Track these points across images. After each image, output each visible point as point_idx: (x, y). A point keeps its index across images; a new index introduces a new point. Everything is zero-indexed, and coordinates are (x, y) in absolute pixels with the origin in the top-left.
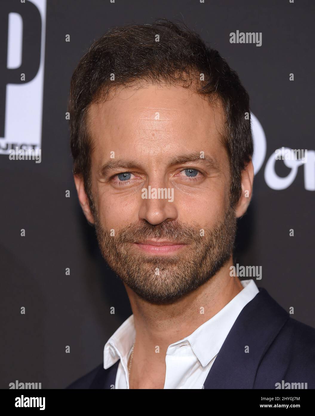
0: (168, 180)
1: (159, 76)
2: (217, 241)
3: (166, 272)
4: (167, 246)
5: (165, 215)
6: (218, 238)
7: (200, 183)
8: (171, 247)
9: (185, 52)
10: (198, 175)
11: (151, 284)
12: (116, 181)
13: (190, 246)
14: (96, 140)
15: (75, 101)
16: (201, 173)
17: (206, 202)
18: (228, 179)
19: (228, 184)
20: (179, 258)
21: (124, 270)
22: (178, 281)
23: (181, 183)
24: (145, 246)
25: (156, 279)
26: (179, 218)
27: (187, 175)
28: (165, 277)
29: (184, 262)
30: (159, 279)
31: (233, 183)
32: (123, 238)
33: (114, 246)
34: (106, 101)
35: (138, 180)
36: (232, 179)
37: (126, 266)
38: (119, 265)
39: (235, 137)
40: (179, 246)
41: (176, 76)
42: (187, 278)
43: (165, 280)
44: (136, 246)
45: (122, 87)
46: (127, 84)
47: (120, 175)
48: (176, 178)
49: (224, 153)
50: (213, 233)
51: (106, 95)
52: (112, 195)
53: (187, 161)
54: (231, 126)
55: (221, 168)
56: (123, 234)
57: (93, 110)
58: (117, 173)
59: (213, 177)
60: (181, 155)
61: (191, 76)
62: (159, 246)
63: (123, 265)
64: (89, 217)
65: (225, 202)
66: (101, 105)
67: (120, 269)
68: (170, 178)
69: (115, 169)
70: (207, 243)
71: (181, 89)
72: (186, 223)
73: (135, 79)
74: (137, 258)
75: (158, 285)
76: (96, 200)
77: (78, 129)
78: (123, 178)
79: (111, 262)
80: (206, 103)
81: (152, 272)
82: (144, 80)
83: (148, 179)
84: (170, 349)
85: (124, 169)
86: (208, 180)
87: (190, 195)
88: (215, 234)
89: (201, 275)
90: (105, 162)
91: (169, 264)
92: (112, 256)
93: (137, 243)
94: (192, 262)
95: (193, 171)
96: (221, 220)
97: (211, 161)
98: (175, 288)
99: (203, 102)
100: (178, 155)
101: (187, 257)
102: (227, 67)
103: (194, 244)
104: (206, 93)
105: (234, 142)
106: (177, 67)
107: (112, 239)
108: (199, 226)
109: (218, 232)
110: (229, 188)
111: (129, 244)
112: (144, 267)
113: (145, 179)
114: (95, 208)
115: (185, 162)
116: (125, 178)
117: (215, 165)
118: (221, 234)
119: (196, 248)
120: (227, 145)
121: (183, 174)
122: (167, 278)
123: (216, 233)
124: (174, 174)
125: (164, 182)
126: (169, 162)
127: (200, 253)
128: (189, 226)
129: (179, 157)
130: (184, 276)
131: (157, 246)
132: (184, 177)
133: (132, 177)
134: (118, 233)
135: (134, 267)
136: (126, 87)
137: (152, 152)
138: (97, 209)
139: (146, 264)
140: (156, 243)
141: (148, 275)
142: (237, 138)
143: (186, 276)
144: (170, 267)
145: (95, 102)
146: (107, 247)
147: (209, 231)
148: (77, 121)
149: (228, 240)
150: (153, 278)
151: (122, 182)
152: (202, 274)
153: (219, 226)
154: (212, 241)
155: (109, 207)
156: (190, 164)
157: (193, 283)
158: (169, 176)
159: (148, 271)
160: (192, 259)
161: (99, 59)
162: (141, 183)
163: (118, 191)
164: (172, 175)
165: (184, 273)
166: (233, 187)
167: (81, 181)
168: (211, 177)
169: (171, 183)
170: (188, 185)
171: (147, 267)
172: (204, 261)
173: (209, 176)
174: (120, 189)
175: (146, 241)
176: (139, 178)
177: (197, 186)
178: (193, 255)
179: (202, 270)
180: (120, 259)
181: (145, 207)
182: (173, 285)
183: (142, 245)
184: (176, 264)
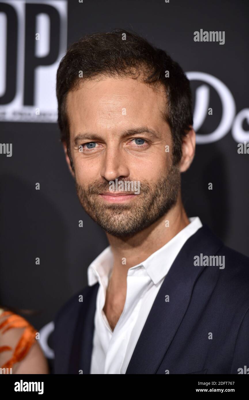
0: (122, 147)
2: (162, 191)
3: (122, 215)
4: (122, 197)
5: (118, 174)
6: (162, 189)
8: (125, 197)
11: (111, 224)
12: (86, 149)
13: (140, 196)
16: (147, 142)
17: (151, 163)
20: (131, 205)
21: (94, 214)
22: (131, 222)
23: (132, 149)
24: (106, 197)
25: (115, 221)
26: (130, 176)
27: (137, 143)
29: (135, 207)
30: (117, 221)
31: (174, 148)
32: (91, 190)
33: (86, 197)
34: (77, 90)
35: (100, 148)
36: (174, 145)
37: (95, 211)
38: (90, 210)
39: (175, 113)
40: (130, 196)
41: (127, 70)
43: (121, 221)
44: (100, 196)
45: (88, 79)
46: (91, 78)
47: (88, 144)
48: (128, 146)
49: (166, 126)
50: (158, 186)
51: (78, 86)
52: (83, 159)
53: (135, 133)
54: (171, 105)
55: (163, 137)
56: (91, 188)
59: (157, 144)
60: (130, 129)
61: (140, 70)
62: (116, 196)
63: (93, 211)
67: (91, 213)
70: (154, 193)
71: (131, 80)
72: (136, 179)
73: (97, 73)
74: (101, 205)
75: (116, 225)
78: (90, 146)
80: (150, 90)
81: (111, 216)
83: (107, 147)
84: (130, 271)
86: (152, 147)
87: (139, 158)
88: (160, 186)
89: (151, 216)
90: (76, 135)
91: (124, 210)
92: (85, 203)
93: (100, 194)
94: (142, 208)
95: (140, 141)
96: (164, 176)
97: (154, 133)
98: (129, 227)
99: (148, 89)
100: (128, 129)
101: (137, 204)
105: (174, 117)
107: (84, 191)
108: (146, 181)
109: (162, 185)
111: (96, 195)
112: (106, 212)
113: (105, 147)
115: (134, 134)
116: (92, 146)
117: (157, 136)
118: (164, 186)
119: (145, 197)
120: (168, 120)
121: (134, 143)
122: (122, 220)
124: (127, 142)
125: (118, 149)
126: (122, 134)
127: (148, 201)
130: (136, 218)
131: (114, 196)
133: (97, 145)
134: (87, 187)
135: (100, 212)
136: (91, 80)
137: (108, 127)
139: (108, 210)
140: (114, 194)
141: (109, 218)
143: (137, 218)
144: (125, 212)
145: (71, 90)
146: (82, 197)
147: (154, 184)
149: (171, 190)
150: (113, 220)
151: (89, 149)
153: (162, 180)
154: (158, 191)
156: (137, 136)
158: (123, 145)
159: (109, 215)
160: (141, 205)
162: (103, 149)
163: (87, 156)
164: (125, 144)
165: (136, 215)
168: (155, 144)
169: (124, 149)
170: (137, 151)
171: (108, 212)
172: (152, 206)
173: (153, 144)
174: (88, 155)
175: (107, 193)
176: (101, 146)
177: (144, 151)
178: (142, 202)
179: (151, 213)
180: (91, 206)
181: (104, 168)
182: (127, 225)
183: (104, 196)
184: (129, 209)
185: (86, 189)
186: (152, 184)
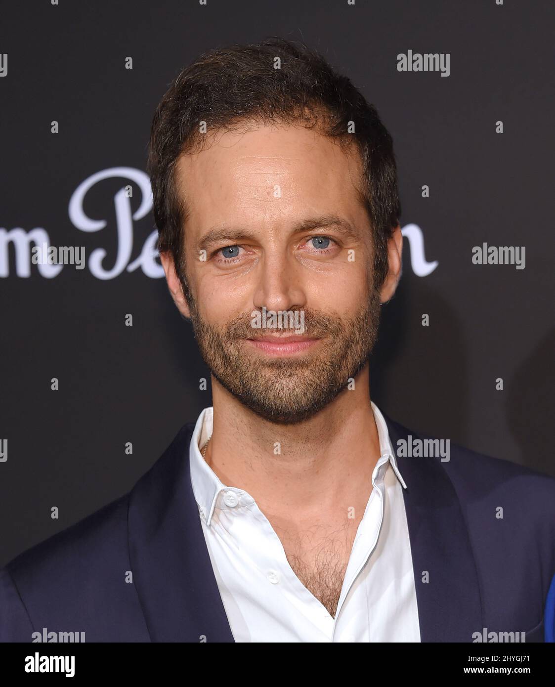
0: (291, 253)
1: (272, 114)
2: (361, 334)
3: (294, 378)
5: (289, 301)
6: (362, 331)
7: (333, 257)
9: (307, 81)
10: (331, 246)
11: (274, 395)
12: (220, 259)
13: (325, 340)
14: (191, 203)
15: (158, 153)
16: (335, 242)
18: (371, 250)
19: (371, 257)
20: (310, 358)
21: (236, 378)
22: (311, 390)
23: (309, 258)
24: (263, 345)
25: (282, 389)
26: (309, 304)
27: (315, 246)
28: (293, 386)
29: (318, 363)
30: (286, 389)
31: (376, 256)
32: (232, 332)
33: (219, 346)
34: (201, 151)
35: (250, 256)
36: (376, 250)
37: (239, 372)
38: (228, 370)
39: (377, 193)
40: (311, 342)
41: (296, 113)
42: (323, 385)
43: (294, 389)
44: (250, 343)
46: (230, 127)
47: (225, 249)
48: (300, 251)
49: (363, 215)
50: (355, 323)
51: (202, 143)
52: (216, 277)
53: (316, 227)
54: (371, 178)
55: (361, 236)
56: (233, 328)
57: (184, 164)
58: (221, 246)
59: (351, 248)
60: (308, 218)
61: (315, 113)
62: (283, 344)
64: (184, 309)
65: (367, 281)
66: (194, 157)
67: (231, 376)
68: (293, 252)
69: (219, 242)
70: (348, 337)
71: (303, 131)
72: (319, 310)
73: (240, 119)
74: (253, 360)
75: (284, 397)
76: (192, 285)
77: (164, 190)
78: (228, 254)
79: (218, 368)
80: (337, 149)
81: (274, 380)
82: (252, 120)
83: (264, 254)
85: (230, 241)
87: (322, 273)
90: (204, 233)
91: (298, 368)
92: (218, 358)
93: (251, 340)
94: (329, 364)
95: (323, 240)
96: (364, 306)
97: (348, 226)
98: (308, 400)
99: (332, 147)
100: (303, 218)
101: (321, 356)
102: (363, 100)
103: (331, 338)
104: (338, 135)
105: (377, 200)
106: (297, 101)
107: (216, 335)
109: (361, 322)
110: (373, 263)
111: (241, 342)
112: (264, 374)
113: (260, 254)
114: (192, 296)
115: (313, 228)
116: (232, 254)
117: (353, 233)
118: (365, 325)
119: (333, 343)
120: (366, 203)
121: (310, 245)
123: (359, 323)
124: (299, 245)
125: (286, 257)
126: (291, 228)
127: (339, 350)
128: (323, 314)
129: (305, 221)
130: (319, 383)
131: (280, 344)
132: (312, 249)
133: (242, 251)
134: (224, 327)
135: (250, 373)
136: (230, 130)
137: (267, 217)
138: (194, 297)
139: (266, 369)
140: (279, 338)
141: (270, 384)
142: (380, 194)
143: (321, 383)
144: (299, 372)
145: (186, 153)
146: (210, 348)
147: (350, 321)
148: (162, 180)
150: (278, 388)
151: (229, 259)
152: (342, 380)
153: (362, 313)
154: (354, 334)
155: (212, 294)
156: (320, 231)
157: (330, 391)
158: (292, 249)
159: (270, 379)
160: (328, 358)
161: (190, 94)
162: (255, 259)
163: (224, 272)
164: (296, 247)
165: (318, 378)
166: (377, 261)
167: (170, 261)
168: (348, 248)
169: (296, 258)
170: (318, 260)
171: (267, 373)
172: (345, 362)
173: (345, 247)
174: (227, 269)
175: (265, 337)
176: (251, 253)
177: (330, 261)
178: (329, 353)
179: (342, 373)
180: (230, 363)
181: (262, 291)
182: (304, 395)
183: (259, 344)
184: (307, 366)
185: (223, 331)
186: (346, 319)
